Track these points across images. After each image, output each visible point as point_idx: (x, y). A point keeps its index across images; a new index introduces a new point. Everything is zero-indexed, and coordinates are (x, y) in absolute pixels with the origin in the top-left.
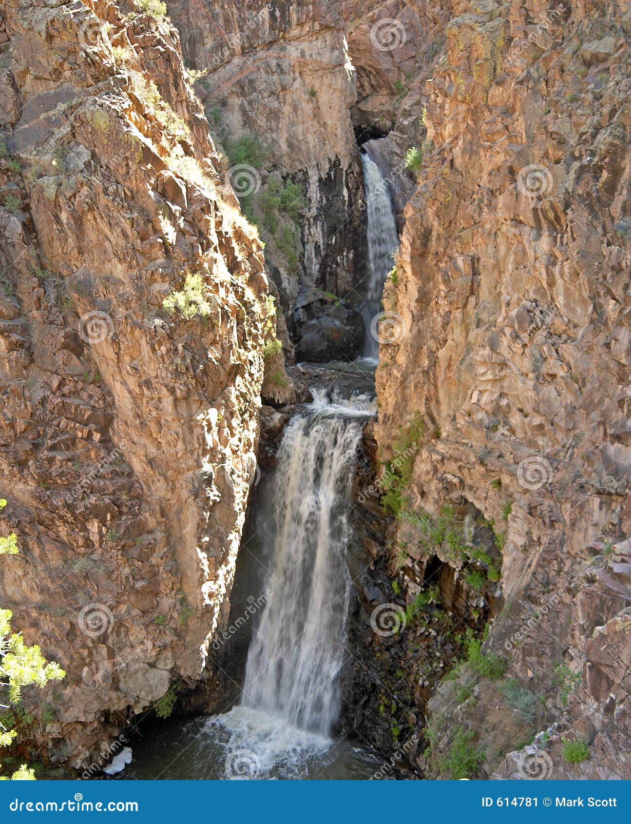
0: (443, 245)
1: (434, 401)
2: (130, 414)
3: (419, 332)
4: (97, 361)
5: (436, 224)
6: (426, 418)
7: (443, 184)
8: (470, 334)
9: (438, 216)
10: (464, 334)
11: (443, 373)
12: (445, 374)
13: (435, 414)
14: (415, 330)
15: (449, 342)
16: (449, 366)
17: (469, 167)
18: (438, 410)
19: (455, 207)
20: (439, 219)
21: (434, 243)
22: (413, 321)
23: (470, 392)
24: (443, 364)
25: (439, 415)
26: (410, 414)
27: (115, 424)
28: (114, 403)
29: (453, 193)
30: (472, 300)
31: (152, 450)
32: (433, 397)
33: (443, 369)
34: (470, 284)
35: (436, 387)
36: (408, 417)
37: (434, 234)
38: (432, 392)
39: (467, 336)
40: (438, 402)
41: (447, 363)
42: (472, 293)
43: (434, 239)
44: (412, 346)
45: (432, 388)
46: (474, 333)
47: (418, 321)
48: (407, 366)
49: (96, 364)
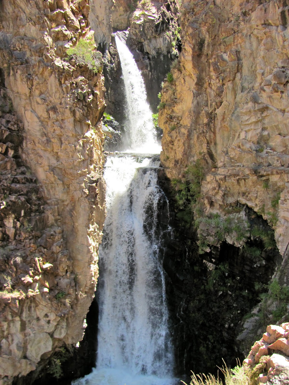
0: (211, 49)
1: (213, 144)
2: (38, 134)
3: (198, 103)
4: (12, 97)
5: (207, 36)
6: (207, 156)
7: (210, 13)
8: (237, 96)
9: (208, 32)
10: (233, 97)
11: (219, 124)
12: (221, 124)
13: (214, 152)
14: (195, 102)
15: (224, 103)
16: (223, 119)
17: (225, 4)
18: (215, 149)
19: (217, 27)
20: (209, 34)
21: (206, 48)
22: (194, 97)
23: (237, 135)
24: (219, 118)
25: (216, 152)
26: (193, 157)
27: (24, 144)
28: (24, 128)
29: (216, 19)
30: (238, 75)
31: (54, 162)
32: (213, 141)
33: (219, 121)
34: (237, 65)
35: (214, 133)
36: (192, 159)
37: (206, 42)
38: (212, 138)
39: (235, 98)
40: (215, 144)
41: (222, 117)
42: (238, 71)
43: (206, 46)
44: (194, 112)
45: (212, 135)
46: (240, 95)
47: (197, 97)
48: (191, 125)
49: (10, 99)
